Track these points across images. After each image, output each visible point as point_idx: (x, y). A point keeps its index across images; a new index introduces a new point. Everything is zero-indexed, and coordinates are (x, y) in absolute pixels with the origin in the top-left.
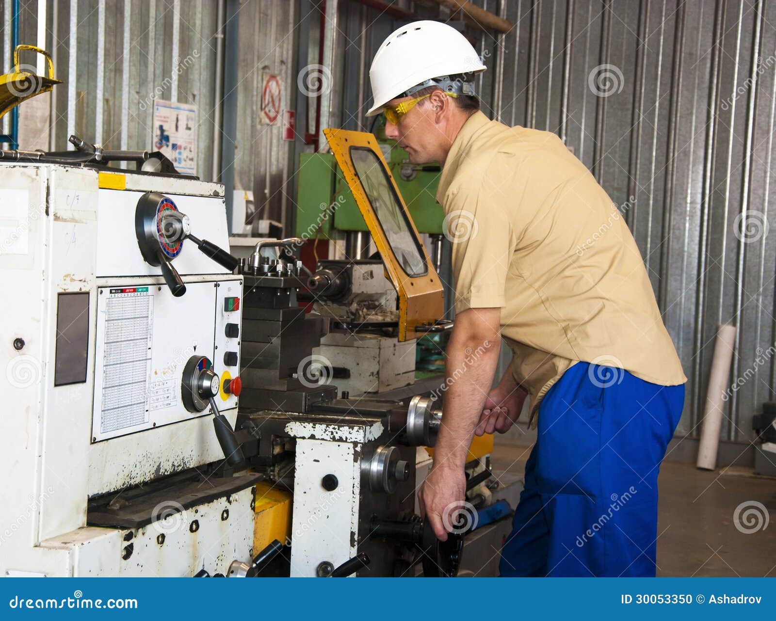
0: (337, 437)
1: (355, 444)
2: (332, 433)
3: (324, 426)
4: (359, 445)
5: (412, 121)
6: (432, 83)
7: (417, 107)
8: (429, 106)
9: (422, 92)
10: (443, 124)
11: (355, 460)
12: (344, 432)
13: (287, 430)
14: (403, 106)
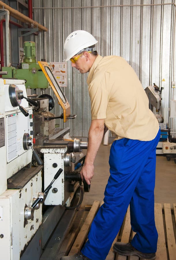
0: (56, 152)
1: (62, 154)
2: (55, 151)
3: (52, 149)
4: (63, 154)
5: (79, 62)
6: (84, 50)
7: (80, 57)
8: (84, 57)
9: (81, 53)
10: (89, 61)
11: (62, 158)
12: (58, 150)
13: (41, 151)
14: (76, 58)
